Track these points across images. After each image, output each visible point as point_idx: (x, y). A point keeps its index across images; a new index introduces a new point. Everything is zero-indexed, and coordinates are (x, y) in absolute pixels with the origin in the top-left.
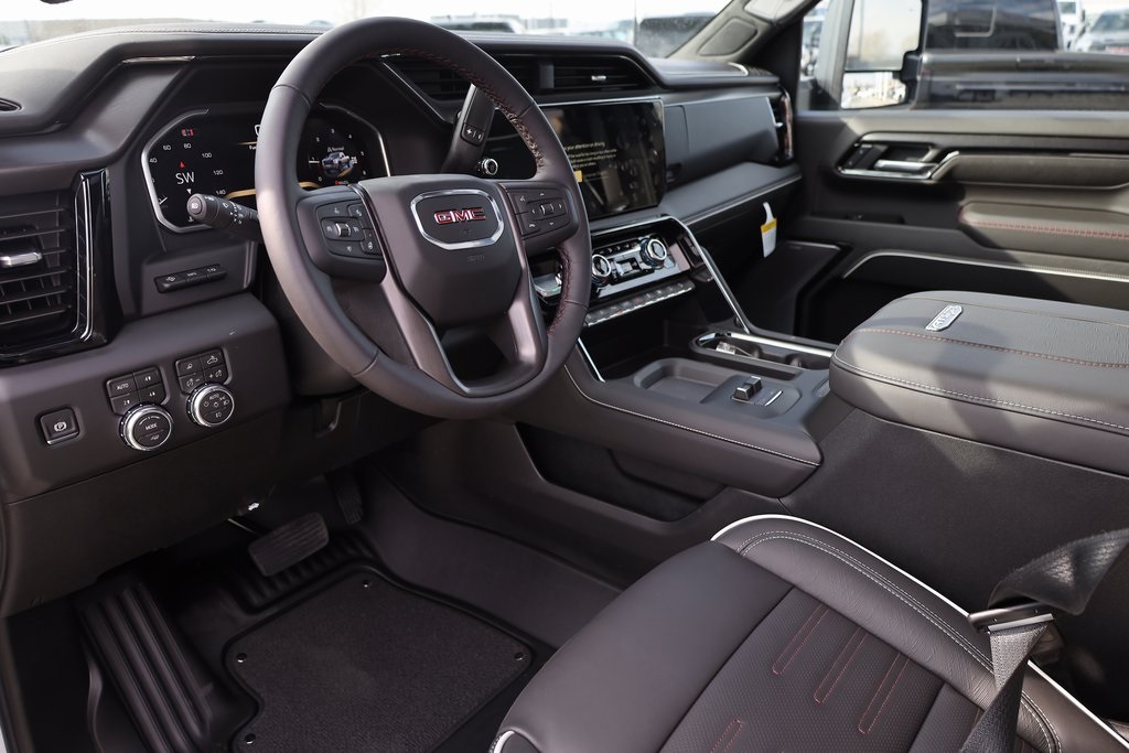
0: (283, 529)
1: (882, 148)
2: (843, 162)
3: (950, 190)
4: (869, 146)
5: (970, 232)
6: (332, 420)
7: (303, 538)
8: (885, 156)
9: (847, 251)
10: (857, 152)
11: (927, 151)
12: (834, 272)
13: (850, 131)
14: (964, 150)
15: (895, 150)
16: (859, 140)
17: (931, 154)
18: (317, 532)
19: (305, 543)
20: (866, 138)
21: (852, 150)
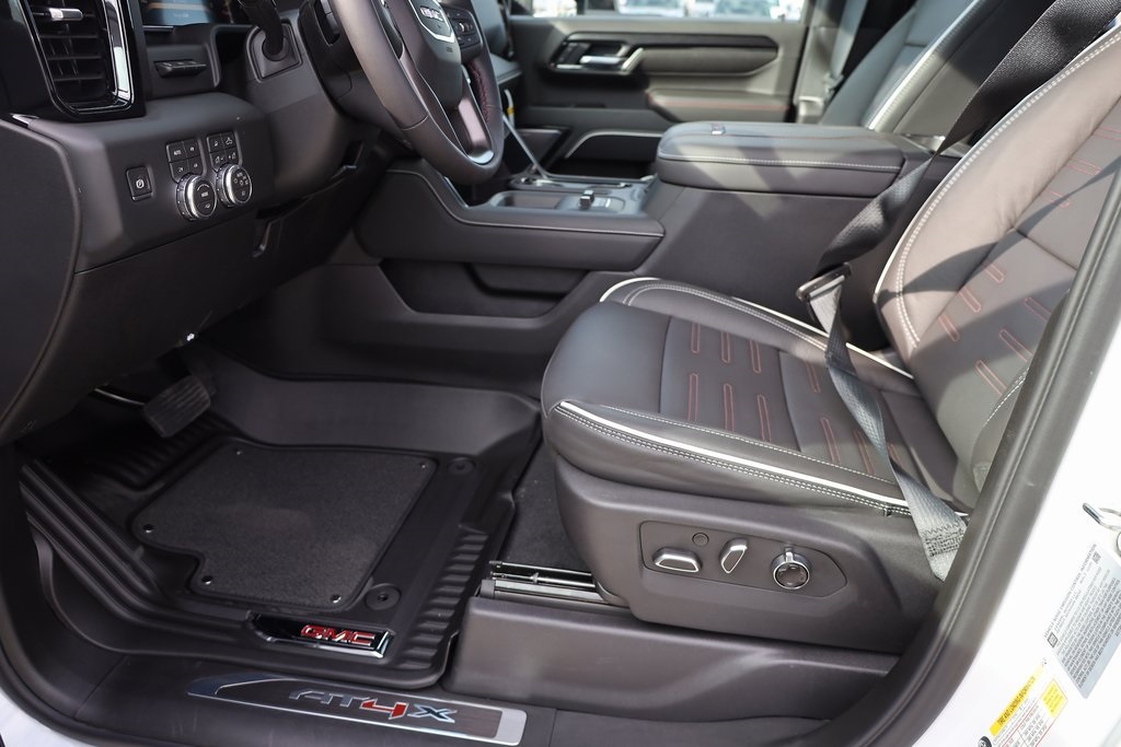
0: (168, 391)
1: (586, 46)
2: (555, 58)
3: (639, 79)
4: (575, 44)
5: (660, 111)
6: (261, 242)
7: (189, 399)
8: (588, 53)
9: (567, 135)
10: (564, 50)
11: (619, 48)
12: (559, 153)
13: (558, 32)
14: (645, 46)
15: (597, 47)
16: (567, 40)
17: (624, 50)
18: (199, 394)
19: (192, 404)
20: (573, 37)
21: (562, 48)
